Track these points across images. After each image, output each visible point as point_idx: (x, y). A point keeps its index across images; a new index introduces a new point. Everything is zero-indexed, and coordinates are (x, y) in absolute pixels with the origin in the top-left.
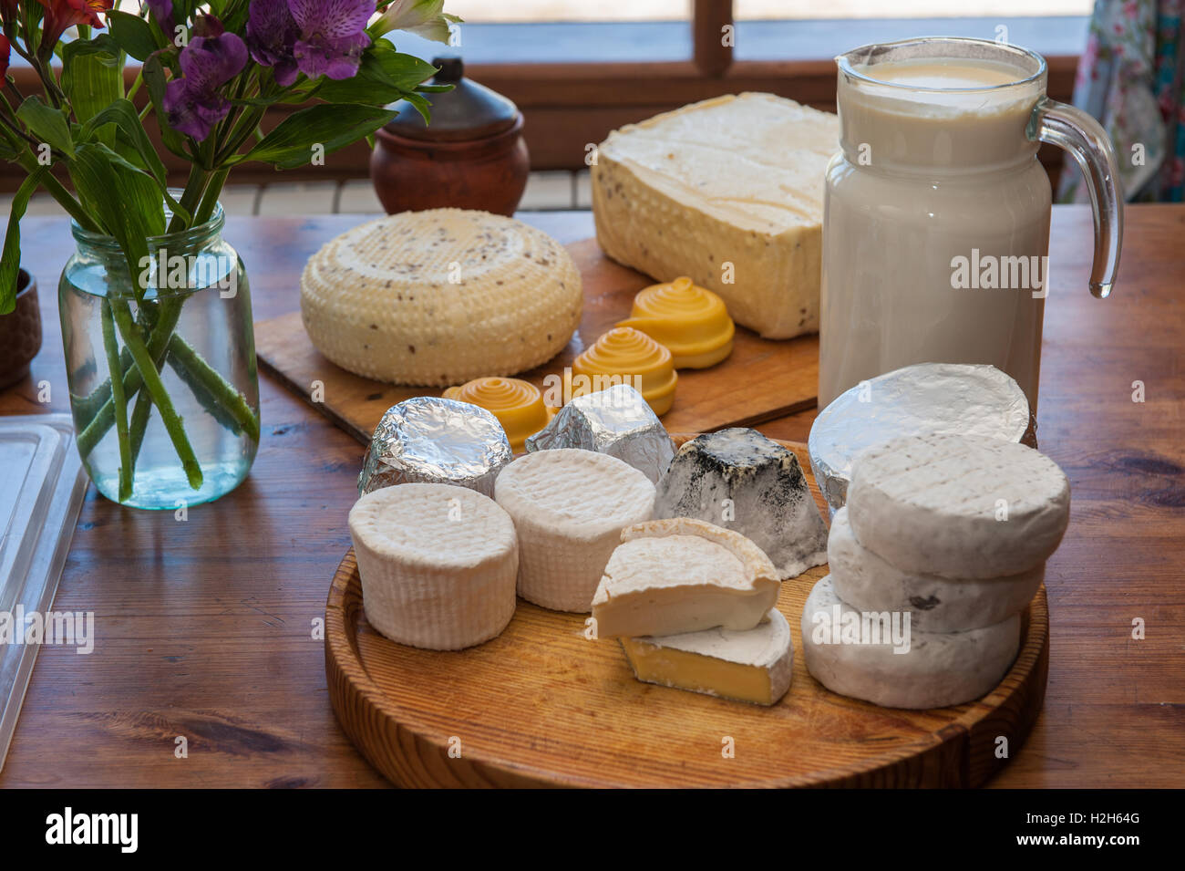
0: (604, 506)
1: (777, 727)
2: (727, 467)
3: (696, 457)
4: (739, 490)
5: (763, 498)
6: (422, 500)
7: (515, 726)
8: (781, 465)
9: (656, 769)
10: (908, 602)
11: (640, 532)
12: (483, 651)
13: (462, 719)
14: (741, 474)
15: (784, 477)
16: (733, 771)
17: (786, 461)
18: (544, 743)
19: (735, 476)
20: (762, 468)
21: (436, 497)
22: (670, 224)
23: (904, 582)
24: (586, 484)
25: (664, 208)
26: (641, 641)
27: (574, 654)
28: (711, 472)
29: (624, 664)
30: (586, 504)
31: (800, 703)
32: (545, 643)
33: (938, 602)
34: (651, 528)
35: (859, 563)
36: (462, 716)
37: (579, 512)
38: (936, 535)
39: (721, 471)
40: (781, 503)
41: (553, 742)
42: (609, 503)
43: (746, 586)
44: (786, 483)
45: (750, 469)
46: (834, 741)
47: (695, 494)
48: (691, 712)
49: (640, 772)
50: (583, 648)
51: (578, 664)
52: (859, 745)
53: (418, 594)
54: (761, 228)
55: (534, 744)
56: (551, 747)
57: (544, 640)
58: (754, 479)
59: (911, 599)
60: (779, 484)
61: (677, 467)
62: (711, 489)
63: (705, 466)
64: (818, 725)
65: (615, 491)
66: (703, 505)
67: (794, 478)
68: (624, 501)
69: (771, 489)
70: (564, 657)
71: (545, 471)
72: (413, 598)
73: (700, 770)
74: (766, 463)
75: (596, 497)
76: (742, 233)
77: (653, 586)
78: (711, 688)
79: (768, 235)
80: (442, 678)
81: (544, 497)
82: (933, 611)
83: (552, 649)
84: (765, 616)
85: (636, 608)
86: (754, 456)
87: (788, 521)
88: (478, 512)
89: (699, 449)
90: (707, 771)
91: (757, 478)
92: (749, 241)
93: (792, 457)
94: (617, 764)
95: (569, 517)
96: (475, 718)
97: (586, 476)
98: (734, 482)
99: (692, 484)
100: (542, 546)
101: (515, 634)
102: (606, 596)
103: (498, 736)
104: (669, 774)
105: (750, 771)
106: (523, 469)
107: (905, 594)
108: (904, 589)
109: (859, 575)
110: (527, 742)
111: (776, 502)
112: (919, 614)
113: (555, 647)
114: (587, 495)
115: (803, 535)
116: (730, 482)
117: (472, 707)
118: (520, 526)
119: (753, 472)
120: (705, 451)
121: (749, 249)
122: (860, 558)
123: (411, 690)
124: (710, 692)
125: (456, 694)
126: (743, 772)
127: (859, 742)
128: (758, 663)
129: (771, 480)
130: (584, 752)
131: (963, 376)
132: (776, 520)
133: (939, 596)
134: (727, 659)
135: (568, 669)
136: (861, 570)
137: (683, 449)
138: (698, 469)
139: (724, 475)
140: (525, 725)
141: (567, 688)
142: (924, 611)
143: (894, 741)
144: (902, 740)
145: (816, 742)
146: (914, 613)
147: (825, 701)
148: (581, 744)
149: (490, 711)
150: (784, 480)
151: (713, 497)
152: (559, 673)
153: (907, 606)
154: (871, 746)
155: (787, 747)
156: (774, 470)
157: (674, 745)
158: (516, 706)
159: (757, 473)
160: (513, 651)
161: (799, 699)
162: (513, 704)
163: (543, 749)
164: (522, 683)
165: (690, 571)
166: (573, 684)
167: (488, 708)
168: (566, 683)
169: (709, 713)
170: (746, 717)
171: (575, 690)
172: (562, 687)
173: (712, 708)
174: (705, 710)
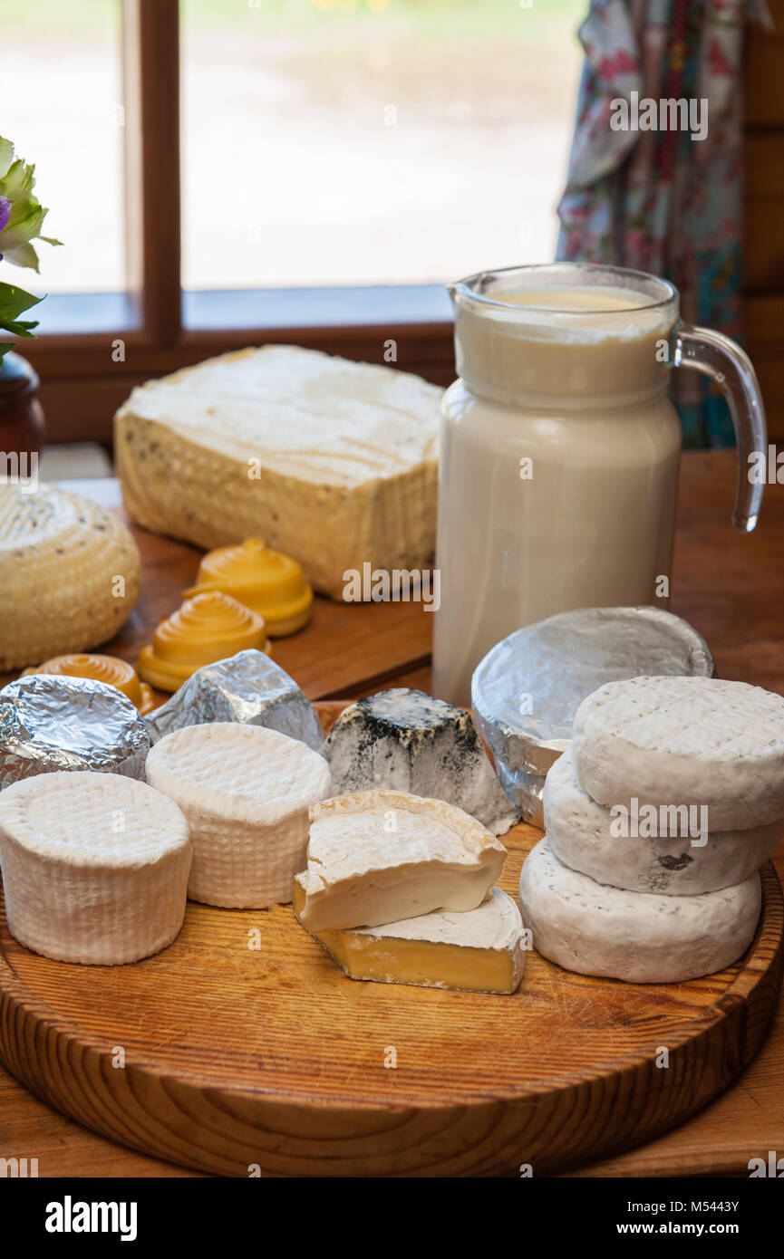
0: (277, 784)
1: (528, 1017)
2: (405, 731)
3: (363, 723)
4: (419, 756)
5: (442, 763)
6: (69, 791)
7: (230, 1044)
8: (458, 725)
9: (412, 1078)
10: (657, 863)
11: (330, 809)
12: (161, 961)
13: (167, 1041)
14: (420, 737)
15: (461, 739)
16: (498, 1071)
17: (463, 720)
18: (271, 1061)
19: (414, 740)
20: (439, 730)
22: (223, 483)
24: (248, 761)
25: (215, 465)
26: (356, 932)
28: (385, 739)
29: (328, 962)
30: (256, 783)
31: (541, 988)
32: (229, 947)
33: (691, 859)
34: (342, 804)
35: (598, 823)
36: (165, 1039)
37: (253, 792)
38: (696, 784)
39: (398, 736)
40: (459, 768)
41: (282, 1059)
42: (281, 780)
43: (471, 859)
44: (463, 745)
45: (429, 732)
46: (596, 1026)
47: (365, 764)
48: (423, 1008)
49: (394, 1083)
50: (274, 948)
51: (276, 966)
52: (627, 1029)
53: (88, 900)
54: (334, 482)
55: (261, 1064)
56: (282, 1065)
57: (226, 943)
58: (433, 743)
60: (456, 747)
61: (339, 736)
62: (387, 757)
63: (375, 732)
64: (572, 1010)
65: (282, 767)
66: (377, 777)
67: (470, 741)
68: (297, 776)
69: (449, 753)
70: (257, 960)
71: (199, 749)
72: (82, 906)
73: (462, 1075)
74: (443, 725)
75: (263, 774)
76: (313, 488)
77: (375, 867)
78: (440, 980)
79: (344, 488)
80: (125, 997)
81: (207, 778)
82: (685, 870)
84: (487, 893)
85: (354, 895)
86: (428, 717)
87: (466, 788)
88: (137, 801)
89: (365, 713)
90: (471, 1075)
91: (436, 741)
92: (322, 495)
93: (467, 716)
94: (365, 1077)
95: (244, 798)
96: (182, 1040)
97: (245, 752)
98: (414, 748)
99: (360, 754)
100: (215, 834)
101: (190, 939)
102: (322, 883)
103: (216, 1058)
104: (428, 1082)
105: (518, 1069)
106: (175, 747)
107: (654, 854)
108: (653, 849)
109: (597, 837)
110: (251, 1062)
111: (454, 768)
112: (669, 875)
114: (253, 773)
115: (482, 802)
116: (410, 746)
117: (171, 1027)
118: (189, 812)
119: (432, 735)
120: (373, 715)
121: (321, 504)
122: (597, 817)
123: (94, 1015)
124: (438, 985)
125: (147, 1014)
126: (510, 1072)
127: (624, 1024)
128: (498, 946)
129: (448, 744)
130: (321, 1066)
131: (624, 619)
132: (455, 788)
133: (691, 854)
134: (462, 945)
135: (266, 973)
136: (598, 831)
137: (345, 715)
138: (366, 737)
139: (401, 739)
140: (242, 1043)
141: (274, 995)
142: (674, 872)
143: (662, 1020)
144: (670, 1018)
145: (578, 1030)
146: (663, 875)
147: (567, 982)
148: (315, 1058)
149: (193, 1029)
150: (461, 743)
151: (390, 766)
152: (257, 979)
153: (656, 867)
154: (639, 1028)
155: (548, 1038)
156: (451, 732)
157: (421, 1049)
158: (222, 1021)
159: (435, 735)
160: (195, 959)
161: (538, 984)
162: (218, 1019)
163: (274, 1068)
164: (221, 994)
165: (407, 848)
166: (278, 990)
167: (190, 1027)
168: (271, 989)
169: (445, 1008)
170: (488, 1008)
171: (284, 997)
172: (268, 995)
173: (446, 1003)
174: (440, 1006)
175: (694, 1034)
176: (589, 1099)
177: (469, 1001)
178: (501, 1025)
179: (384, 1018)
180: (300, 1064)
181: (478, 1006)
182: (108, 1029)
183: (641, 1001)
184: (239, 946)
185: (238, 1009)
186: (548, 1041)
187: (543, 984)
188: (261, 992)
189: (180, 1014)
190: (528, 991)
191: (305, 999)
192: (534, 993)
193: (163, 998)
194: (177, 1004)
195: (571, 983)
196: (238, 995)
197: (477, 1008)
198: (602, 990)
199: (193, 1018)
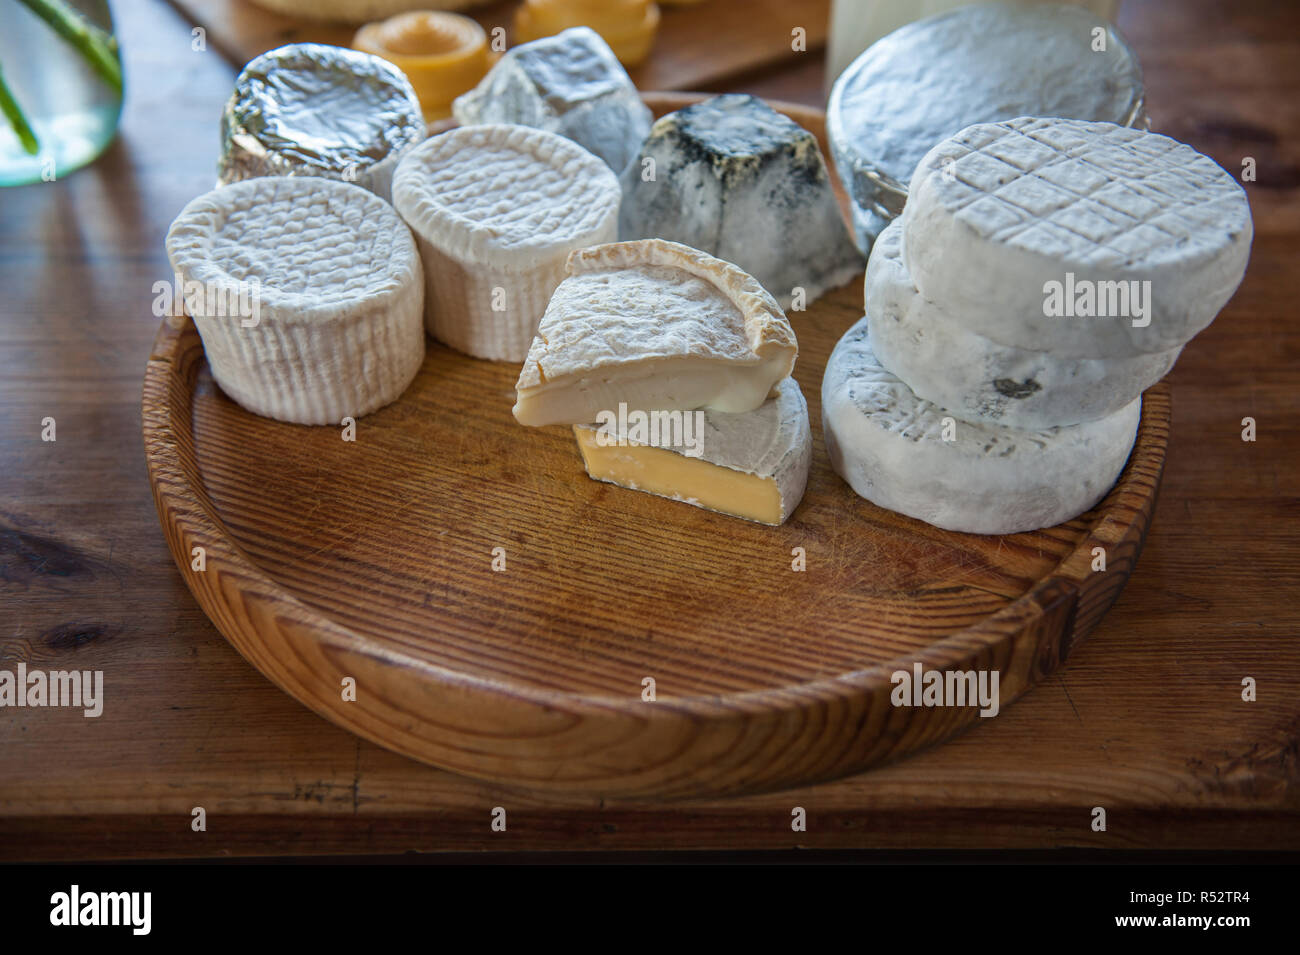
0: (547, 214)
2: (720, 157)
3: (677, 140)
4: (735, 190)
5: (768, 199)
6: (286, 205)
7: (403, 561)
8: (793, 153)
9: (609, 645)
10: (990, 386)
11: (594, 262)
12: (374, 425)
13: (327, 548)
14: (739, 167)
15: (799, 168)
16: (723, 650)
17: (801, 147)
18: (444, 594)
19: (730, 170)
20: (767, 159)
21: (306, 200)
23: (987, 358)
24: (523, 180)
27: (501, 429)
28: (698, 163)
30: (520, 212)
31: (820, 518)
32: (461, 412)
33: (1037, 387)
34: (613, 255)
35: (919, 322)
36: (328, 543)
37: (509, 226)
39: (713, 162)
40: (792, 205)
41: (457, 592)
42: (554, 211)
43: (747, 354)
44: (800, 177)
45: (751, 160)
46: (873, 593)
47: (674, 192)
48: (665, 535)
49: (584, 651)
52: (911, 602)
53: (268, 353)
55: (429, 597)
56: (453, 603)
57: (461, 406)
58: (756, 174)
59: (995, 382)
60: (791, 178)
61: (651, 153)
62: (698, 187)
63: (688, 154)
65: (563, 191)
66: (685, 209)
67: (810, 171)
68: (576, 206)
69: (779, 186)
70: (488, 435)
71: (466, 160)
72: (262, 359)
73: (674, 649)
74: (774, 151)
75: (536, 200)
77: (611, 359)
78: (693, 497)
80: (307, 474)
81: (462, 201)
82: (1028, 399)
83: (472, 423)
85: (582, 389)
86: (758, 140)
88: (364, 226)
89: (680, 128)
90: (685, 651)
91: (760, 172)
93: (808, 141)
94: (550, 636)
95: (495, 235)
96: (347, 548)
97: (522, 168)
98: (729, 178)
101: (423, 397)
102: (538, 373)
103: (378, 581)
104: (627, 657)
105: (750, 650)
106: (435, 156)
107: (988, 374)
108: (987, 367)
109: (917, 340)
110: (418, 593)
111: (785, 203)
112: (1006, 403)
113: (476, 417)
114: (524, 196)
116: (724, 177)
117: (345, 525)
119: (755, 164)
120: (690, 132)
122: (920, 315)
124: (691, 501)
125: (323, 501)
126: (738, 653)
127: (911, 595)
128: (763, 472)
129: (780, 176)
130: (502, 611)
132: (784, 229)
133: (1039, 379)
134: (718, 463)
135: (491, 456)
137: (660, 128)
138: (678, 157)
139: (715, 169)
140: (419, 560)
142: (1012, 399)
143: (963, 594)
144: (973, 592)
145: (846, 596)
146: (998, 401)
147: (856, 516)
148: (498, 597)
149: (369, 533)
150: (798, 173)
151: (699, 199)
152: (476, 463)
153: (987, 391)
154: (929, 604)
155: (804, 603)
156: (785, 160)
157: (639, 599)
158: (408, 524)
159: (761, 166)
160: (416, 425)
161: (818, 512)
162: (406, 520)
163: (442, 607)
164: (423, 482)
165: (664, 333)
166: (496, 483)
167: (367, 528)
168: (487, 481)
169: (690, 536)
170: (743, 544)
171: (499, 494)
172: (480, 489)
173: (694, 528)
174: (684, 532)
175: (991, 639)
176: (824, 721)
177: (723, 530)
178: (753, 573)
179: (609, 543)
180: (476, 604)
181: (732, 538)
182: (267, 520)
183: (943, 558)
184: (475, 412)
185: (435, 507)
186: (804, 608)
187: (826, 514)
188: (474, 484)
189: (362, 507)
190: (802, 523)
191: (523, 500)
192: (809, 527)
193: (353, 480)
194: (366, 491)
195: (861, 517)
196: (444, 485)
197: (730, 542)
198: (898, 533)
199: (376, 514)
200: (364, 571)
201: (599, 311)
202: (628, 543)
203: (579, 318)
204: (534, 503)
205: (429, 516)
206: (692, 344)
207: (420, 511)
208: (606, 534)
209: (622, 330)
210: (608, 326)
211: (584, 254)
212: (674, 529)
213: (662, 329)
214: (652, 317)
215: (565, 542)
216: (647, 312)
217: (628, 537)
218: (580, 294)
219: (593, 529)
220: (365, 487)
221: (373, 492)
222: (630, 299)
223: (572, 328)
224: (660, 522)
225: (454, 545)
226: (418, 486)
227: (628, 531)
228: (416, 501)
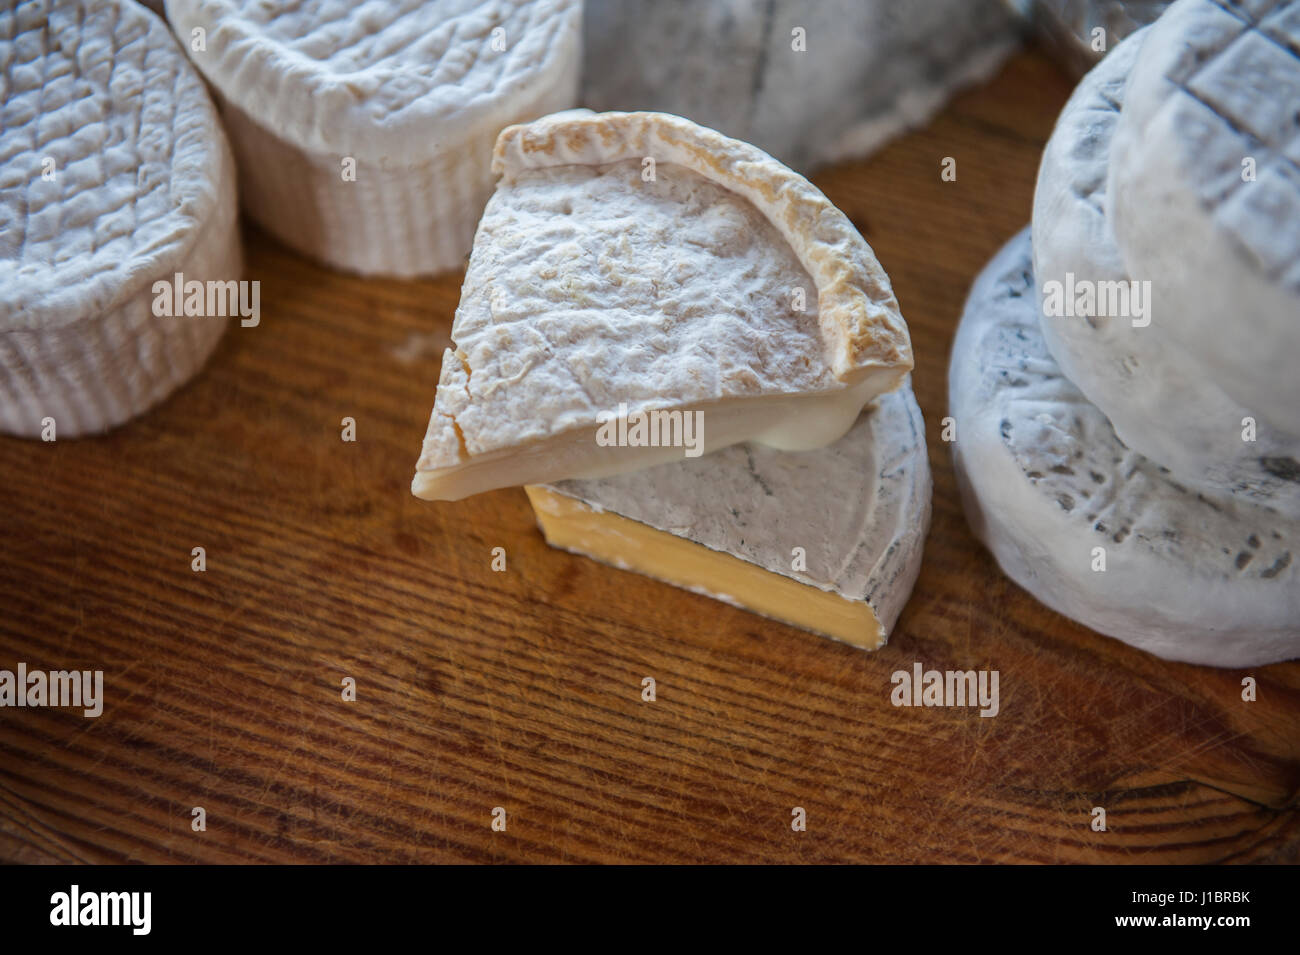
0: (452, 33)
7: (236, 742)
10: (1255, 463)
18: (308, 815)
30: (402, 28)
31: (943, 627)
37: (385, 67)
41: (332, 808)
42: (464, 23)
56: (327, 833)
59: (1263, 460)
78: (726, 593)
80: (57, 550)
88: (118, 78)
95: (358, 96)
110: (267, 813)
112: (1278, 486)
117: (131, 666)
124: (723, 597)
125: (90, 613)
140: (263, 740)
141: (372, 575)
142: (1291, 483)
143: (1186, 798)
144: (1204, 795)
145: (988, 803)
146: (1266, 482)
147: (1005, 621)
148: (403, 818)
149: (175, 682)
152: (348, 513)
155: (918, 820)
157: (640, 815)
158: (241, 658)
160: (238, 426)
161: (941, 612)
162: (236, 648)
163: (309, 842)
164: (260, 559)
165: (675, 347)
166: (384, 558)
167: (170, 672)
168: (367, 553)
169: (723, 671)
170: (815, 687)
171: (393, 582)
172: (359, 573)
173: (731, 654)
174: (714, 662)
177: (778, 656)
178: (829, 752)
179: (584, 689)
180: (366, 835)
181: (795, 676)
183: (1154, 718)
186: (918, 830)
187: (954, 618)
188: (348, 560)
189: (158, 623)
190: (913, 638)
191: (435, 596)
192: (925, 646)
193: (137, 561)
194: (161, 584)
195: (1015, 625)
196: (296, 565)
197: (791, 684)
198: (1077, 661)
199: (181, 639)
200: (171, 769)
201: (556, 297)
202: (617, 689)
203: (523, 316)
204: (455, 601)
205: (274, 638)
206: (727, 373)
207: (257, 627)
208: (579, 668)
209: (600, 348)
210: (575, 337)
211: (525, 143)
212: (695, 654)
213: (672, 338)
214: (655, 308)
215: (512, 690)
216: (642, 297)
217: (617, 675)
218: (520, 252)
219: (558, 658)
220: (159, 575)
221: (174, 588)
222: (614, 261)
223: (510, 342)
224: (671, 640)
225: (321, 702)
226: (250, 570)
227: (617, 663)
228: (249, 604)
